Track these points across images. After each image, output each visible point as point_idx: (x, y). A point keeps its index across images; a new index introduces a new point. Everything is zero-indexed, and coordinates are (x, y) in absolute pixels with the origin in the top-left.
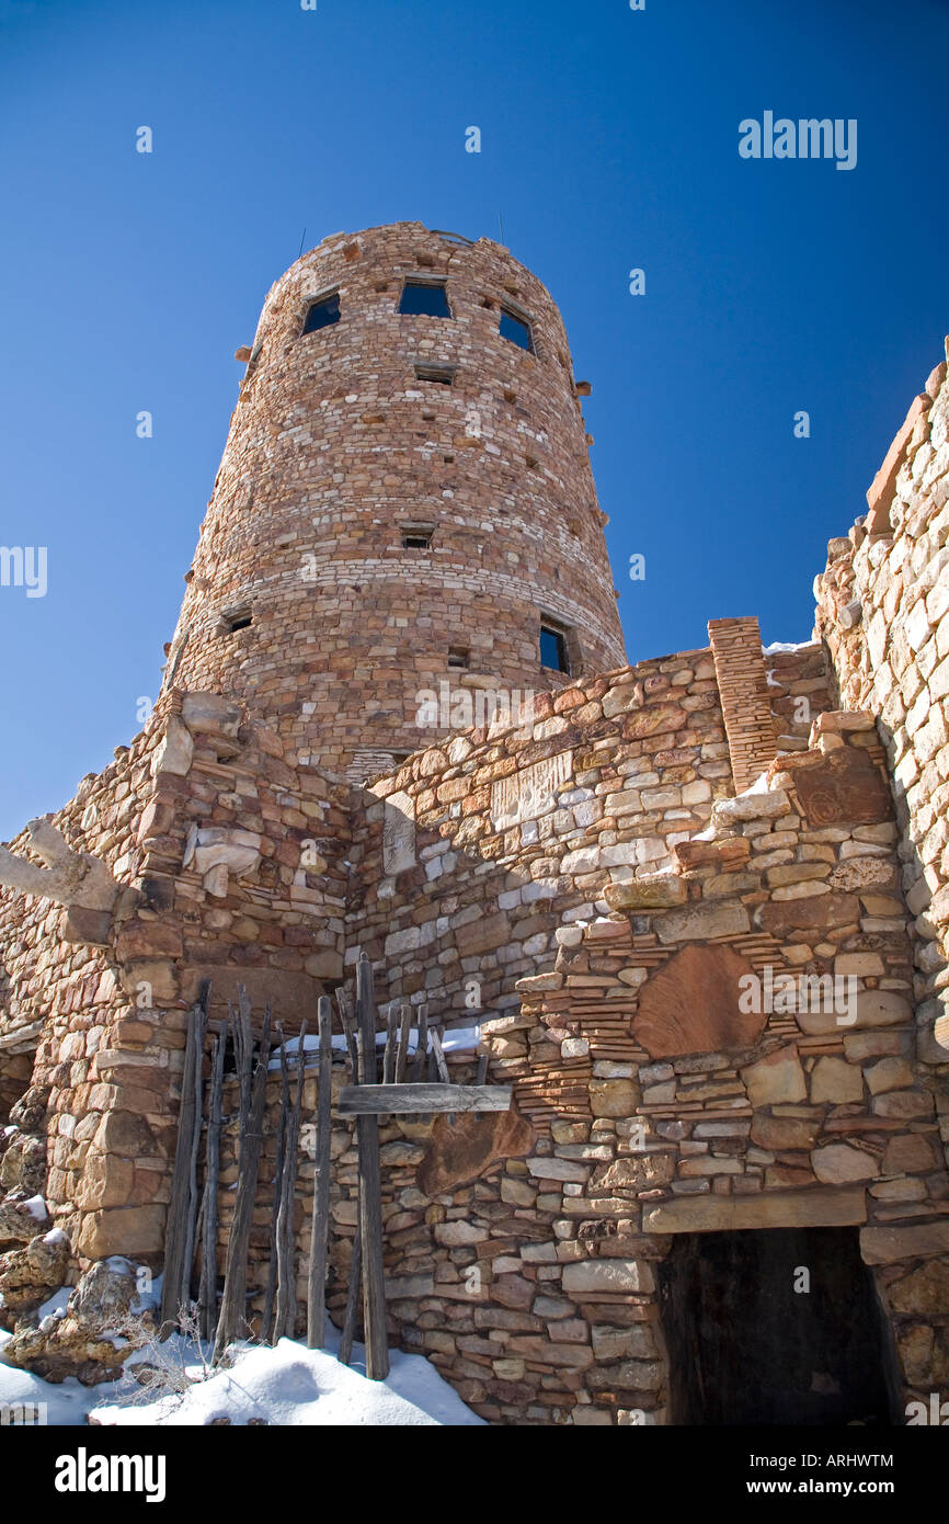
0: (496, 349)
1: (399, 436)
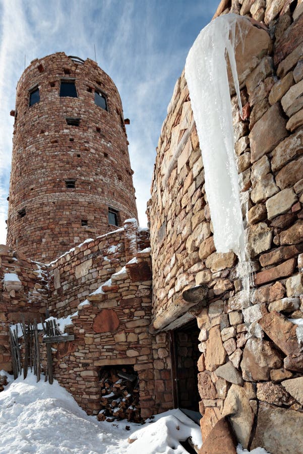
0: (93, 110)
1: (63, 148)
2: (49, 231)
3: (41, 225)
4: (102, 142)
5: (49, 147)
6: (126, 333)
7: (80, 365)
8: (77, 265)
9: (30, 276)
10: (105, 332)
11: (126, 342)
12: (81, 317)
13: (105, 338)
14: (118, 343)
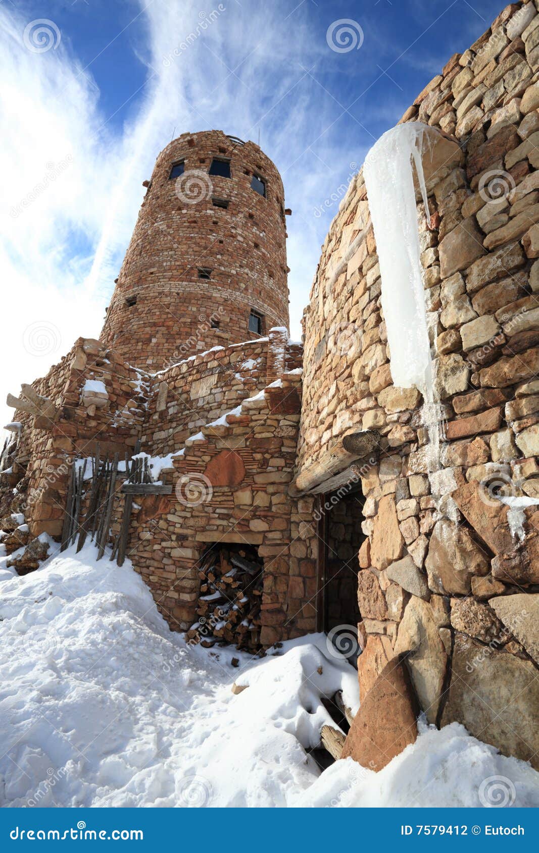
0: (247, 193)
1: (202, 230)
2: (163, 329)
3: (154, 319)
4: (254, 230)
5: (185, 227)
6: (253, 491)
7: (174, 537)
8: (195, 380)
9: (124, 388)
10: (220, 486)
11: (251, 505)
12: (188, 458)
13: (219, 496)
14: (238, 506)
